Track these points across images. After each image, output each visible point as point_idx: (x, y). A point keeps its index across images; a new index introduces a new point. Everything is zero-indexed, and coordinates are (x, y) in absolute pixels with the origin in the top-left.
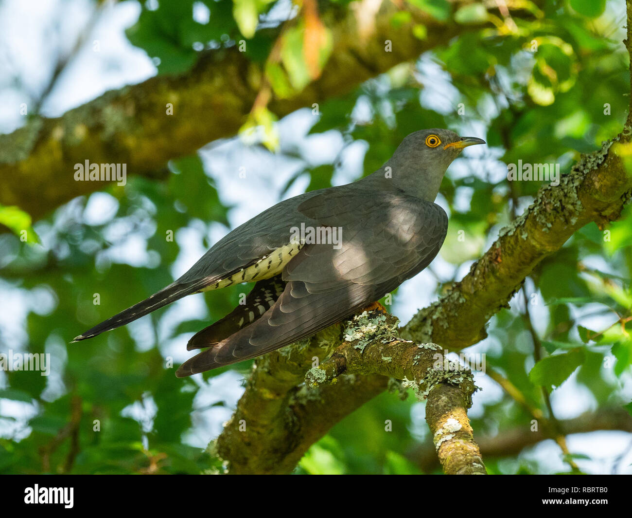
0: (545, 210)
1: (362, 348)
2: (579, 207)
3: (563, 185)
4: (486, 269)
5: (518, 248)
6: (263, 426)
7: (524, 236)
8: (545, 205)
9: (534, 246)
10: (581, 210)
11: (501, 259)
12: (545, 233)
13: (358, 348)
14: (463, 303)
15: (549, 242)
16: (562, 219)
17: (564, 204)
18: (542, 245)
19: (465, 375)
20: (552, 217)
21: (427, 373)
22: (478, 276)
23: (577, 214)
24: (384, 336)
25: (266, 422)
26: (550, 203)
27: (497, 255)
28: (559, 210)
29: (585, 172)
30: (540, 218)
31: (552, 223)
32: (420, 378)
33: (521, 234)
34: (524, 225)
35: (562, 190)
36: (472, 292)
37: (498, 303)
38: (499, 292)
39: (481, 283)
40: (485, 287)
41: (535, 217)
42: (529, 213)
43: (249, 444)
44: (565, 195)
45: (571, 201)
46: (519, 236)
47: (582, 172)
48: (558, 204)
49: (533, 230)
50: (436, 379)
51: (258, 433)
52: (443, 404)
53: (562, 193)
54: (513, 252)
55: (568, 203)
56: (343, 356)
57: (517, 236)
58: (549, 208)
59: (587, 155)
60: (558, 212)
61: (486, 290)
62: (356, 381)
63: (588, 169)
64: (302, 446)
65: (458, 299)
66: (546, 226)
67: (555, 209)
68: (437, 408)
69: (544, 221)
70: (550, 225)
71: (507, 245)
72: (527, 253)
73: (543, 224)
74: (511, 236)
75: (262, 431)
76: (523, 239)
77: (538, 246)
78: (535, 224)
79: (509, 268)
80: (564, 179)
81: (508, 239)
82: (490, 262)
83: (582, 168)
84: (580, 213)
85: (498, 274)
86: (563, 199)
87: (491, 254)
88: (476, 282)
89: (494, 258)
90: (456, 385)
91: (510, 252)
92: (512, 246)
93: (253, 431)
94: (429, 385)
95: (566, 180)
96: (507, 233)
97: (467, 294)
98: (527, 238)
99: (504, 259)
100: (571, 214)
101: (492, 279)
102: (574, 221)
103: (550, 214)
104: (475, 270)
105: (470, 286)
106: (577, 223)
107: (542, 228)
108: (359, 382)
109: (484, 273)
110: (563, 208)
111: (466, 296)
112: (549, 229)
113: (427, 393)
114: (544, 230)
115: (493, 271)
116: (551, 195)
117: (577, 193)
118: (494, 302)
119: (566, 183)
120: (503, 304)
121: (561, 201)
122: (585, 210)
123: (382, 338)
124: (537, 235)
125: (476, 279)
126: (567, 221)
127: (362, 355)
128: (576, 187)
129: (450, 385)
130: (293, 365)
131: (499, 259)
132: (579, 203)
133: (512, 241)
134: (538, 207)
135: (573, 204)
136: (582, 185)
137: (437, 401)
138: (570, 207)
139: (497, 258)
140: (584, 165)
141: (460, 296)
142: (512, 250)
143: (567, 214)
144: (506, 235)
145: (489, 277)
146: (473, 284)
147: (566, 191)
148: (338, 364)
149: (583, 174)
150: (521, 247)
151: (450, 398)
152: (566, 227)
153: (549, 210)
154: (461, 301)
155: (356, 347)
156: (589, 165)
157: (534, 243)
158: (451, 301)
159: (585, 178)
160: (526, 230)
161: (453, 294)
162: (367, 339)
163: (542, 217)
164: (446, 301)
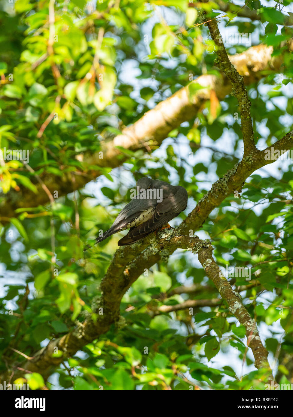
0: (215, 191)
1: (169, 240)
2: (227, 189)
3: (221, 182)
4: (195, 214)
5: (206, 205)
6: (117, 278)
7: (208, 201)
8: (215, 189)
9: (212, 204)
10: (228, 190)
11: (200, 210)
12: (216, 199)
13: (167, 240)
14: (187, 227)
15: (217, 202)
16: (222, 193)
17: (222, 188)
18: (215, 203)
19: (209, 244)
20: (218, 193)
21: (196, 245)
22: (192, 217)
23: (227, 191)
24: (176, 235)
25: (118, 276)
26: (217, 189)
27: (198, 209)
28: (221, 190)
29: (229, 176)
30: (214, 194)
31: (218, 195)
32: (193, 247)
33: (207, 201)
34: (208, 197)
35: (221, 183)
36: (190, 223)
37: (199, 226)
38: (200, 222)
39: (193, 219)
40: (195, 221)
41: (212, 194)
42: (209, 193)
43: (112, 285)
44: (222, 185)
45: (225, 187)
46: (206, 201)
47: (228, 176)
48: (220, 188)
49: (211, 198)
50: (200, 246)
51: (115, 280)
52: (204, 254)
53: (221, 184)
54: (204, 207)
55: (224, 188)
56: (162, 243)
57: (205, 202)
58: (217, 190)
59: (229, 170)
60: (220, 191)
61: (195, 222)
62: (149, 259)
63: (230, 175)
64: (129, 284)
65: (185, 226)
66: (216, 197)
67: (219, 190)
68: (202, 256)
69: (215, 195)
70: (217, 196)
71: (202, 205)
72: (209, 207)
73: (215, 196)
74: (203, 202)
75: (117, 279)
76: (208, 202)
77: (213, 204)
78: (212, 196)
79: (203, 213)
80: (221, 180)
81: (202, 203)
82: (196, 212)
83: (228, 175)
84: (228, 191)
85: (199, 216)
86: (222, 187)
87: (196, 209)
88: (191, 219)
89: (197, 210)
90: (207, 247)
91: (203, 207)
92: (204, 205)
93: (113, 280)
94: (198, 248)
95: (222, 180)
96: (202, 201)
97: (188, 224)
98: (209, 201)
99: (201, 210)
100: (225, 191)
101: (197, 217)
102: (226, 194)
103: (217, 192)
104: (190, 215)
105: (189, 221)
106: (227, 194)
107: (215, 197)
108: (150, 259)
109: (194, 216)
110: (222, 190)
111: (188, 225)
112: (217, 197)
113: (197, 251)
114: (215, 198)
115: (198, 215)
116: (217, 186)
117: (227, 184)
118: (198, 225)
119: (222, 181)
120: (201, 226)
121: (221, 187)
122: (230, 190)
123: (176, 236)
124: (213, 200)
125: (191, 218)
126: (224, 194)
127: (169, 242)
128: (226, 182)
129: (205, 248)
130: (134, 252)
131: (199, 210)
132: (228, 187)
133: (204, 203)
134: (213, 190)
135: (226, 188)
136: (229, 180)
137: (202, 253)
138: (224, 189)
139: (198, 210)
140: (229, 174)
141: (185, 225)
142: (204, 206)
143: (223, 192)
144: (201, 202)
145: (196, 217)
146: (190, 220)
147: (222, 183)
148: (161, 246)
149: (229, 177)
150: (207, 205)
151: (206, 252)
152: (223, 196)
153: (217, 191)
154: (186, 226)
155: (166, 240)
156: (231, 174)
157: (212, 203)
158: (182, 227)
159: (229, 178)
160: (209, 199)
161: (182, 224)
162: (170, 237)
163: (215, 194)
164: (180, 227)
